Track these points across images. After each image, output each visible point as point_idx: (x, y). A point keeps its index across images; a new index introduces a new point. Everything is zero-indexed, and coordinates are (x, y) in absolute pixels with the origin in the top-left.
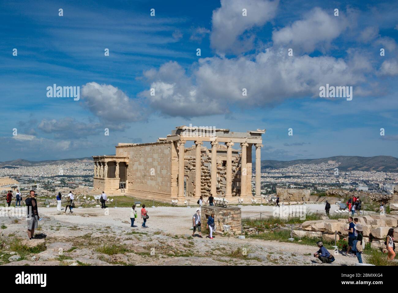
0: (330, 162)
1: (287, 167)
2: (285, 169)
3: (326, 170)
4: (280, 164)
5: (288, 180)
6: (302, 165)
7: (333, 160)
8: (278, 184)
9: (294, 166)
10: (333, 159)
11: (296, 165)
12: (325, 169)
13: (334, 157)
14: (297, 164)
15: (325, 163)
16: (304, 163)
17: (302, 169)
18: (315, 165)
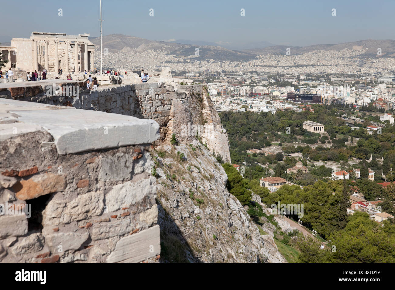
0: (356, 48)
1: (302, 54)
2: (299, 56)
3: (349, 58)
4: (294, 50)
5: (299, 69)
6: (320, 52)
7: (359, 45)
8: (286, 75)
9: (310, 53)
10: (359, 43)
11: (314, 52)
12: (349, 56)
13: (361, 41)
14: (314, 50)
15: (349, 49)
16: (323, 49)
17: (320, 56)
18: (336, 51)
